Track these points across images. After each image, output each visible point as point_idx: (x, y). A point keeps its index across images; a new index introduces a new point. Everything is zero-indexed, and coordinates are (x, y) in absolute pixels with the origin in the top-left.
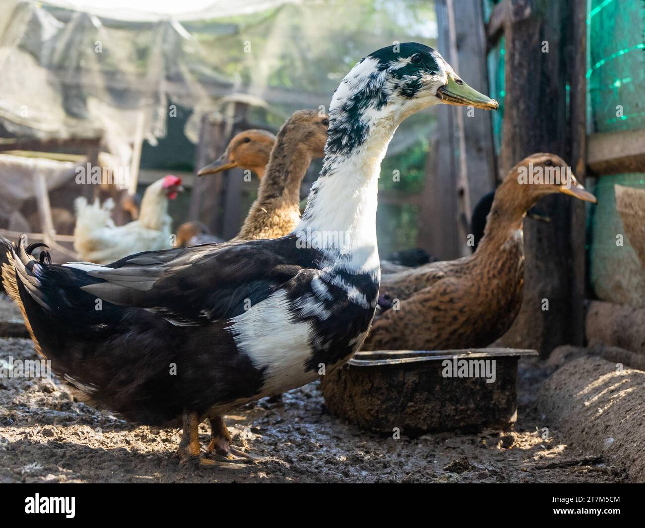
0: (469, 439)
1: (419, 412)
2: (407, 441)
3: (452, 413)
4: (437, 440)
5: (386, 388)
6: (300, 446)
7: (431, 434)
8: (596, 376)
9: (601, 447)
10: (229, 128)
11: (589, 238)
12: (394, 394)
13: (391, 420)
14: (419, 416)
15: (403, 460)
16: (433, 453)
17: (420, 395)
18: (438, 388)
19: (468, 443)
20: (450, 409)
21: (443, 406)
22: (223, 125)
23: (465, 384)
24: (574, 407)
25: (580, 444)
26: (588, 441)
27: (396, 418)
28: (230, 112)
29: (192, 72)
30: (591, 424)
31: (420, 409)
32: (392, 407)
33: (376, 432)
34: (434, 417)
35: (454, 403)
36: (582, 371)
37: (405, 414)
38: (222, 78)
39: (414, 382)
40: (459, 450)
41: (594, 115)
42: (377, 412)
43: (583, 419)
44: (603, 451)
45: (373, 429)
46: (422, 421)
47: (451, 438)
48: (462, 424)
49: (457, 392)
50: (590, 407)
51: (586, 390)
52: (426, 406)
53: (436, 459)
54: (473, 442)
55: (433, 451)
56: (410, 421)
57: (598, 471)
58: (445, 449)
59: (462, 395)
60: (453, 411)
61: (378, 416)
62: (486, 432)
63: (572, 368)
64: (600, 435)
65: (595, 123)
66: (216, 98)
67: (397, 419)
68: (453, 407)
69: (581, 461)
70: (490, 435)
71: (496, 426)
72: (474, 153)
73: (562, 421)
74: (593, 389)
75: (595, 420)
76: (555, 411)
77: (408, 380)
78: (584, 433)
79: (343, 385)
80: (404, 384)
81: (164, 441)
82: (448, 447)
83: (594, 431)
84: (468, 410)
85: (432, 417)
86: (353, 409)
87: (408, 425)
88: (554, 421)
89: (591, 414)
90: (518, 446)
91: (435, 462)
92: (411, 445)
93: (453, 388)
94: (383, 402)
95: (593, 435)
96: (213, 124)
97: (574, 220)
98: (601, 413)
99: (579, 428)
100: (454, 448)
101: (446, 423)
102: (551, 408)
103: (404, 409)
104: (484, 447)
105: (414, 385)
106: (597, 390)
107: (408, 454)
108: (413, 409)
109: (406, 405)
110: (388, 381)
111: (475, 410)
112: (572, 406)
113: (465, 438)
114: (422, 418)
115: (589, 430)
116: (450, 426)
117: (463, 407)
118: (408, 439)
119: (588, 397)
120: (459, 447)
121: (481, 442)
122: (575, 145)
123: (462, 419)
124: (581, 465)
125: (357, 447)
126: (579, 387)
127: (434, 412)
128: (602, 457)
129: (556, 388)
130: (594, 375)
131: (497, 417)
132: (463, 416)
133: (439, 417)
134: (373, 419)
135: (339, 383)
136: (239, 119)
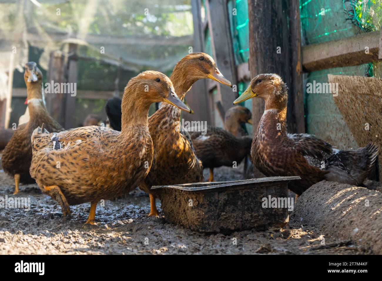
0: (262, 234)
1: (228, 218)
2: (223, 237)
3: (249, 218)
4: (242, 236)
5: (208, 204)
6: (157, 242)
7: (237, 232)
8: (334, 192)
9: (349, 235)
10: (66, 60)
11: (306, 111)
12: (213, 208)
13: (212, 224)
14: (229, 221)
15: (224, 248)
16: (241, 243)
17: (229, 208)
18: (239, 203)
19: (262, 237)
20: (248, 215)
21: (243, 214)
22: (62, 58)
23: (256, 200)
24: (324, 211)
25: (333, 234)
26: (339, 232)
27: (214, 223)
28: (66, 50)
29: (42, 26)
30: (339, 221)
31: (229, 216)
32: (212, 216)
33: (202, 232)
34: (238, 221)
35: (250, 212)
36: (324, 190)
37: (220, 220)
38: (60, 29)
39: (224, 200)
40: (257, 241)
41: (305, 34)
42: (202, 219)
43: (332, 218)
44: (351, 237)
45: (201, 230)
46: (230, 224)
47: (250, 234)
48: (256, 225)
49: (251, 205)
50: (336, 211)
51: (330, 201)
52: (233, 214)
53: (243, 247)
54: (264, 236)
55: (241, 242)
56: (223, 224)
57: (351, 250)
58: (248, 241)
59: (255, 207)
60: (249, 217)
61: (203, 222)
62: (271, 229)
63: (317, 188)
64: (347, 227)
65: (306, 39)
66: (57, 42)
67: (216, 223)
68: (250, 215)
69: (339, 244)
70: (274, 231)
71: (277, 225)
72: (223, 65)
73: (317, 221)
74: (335, 200)
75: (342, 218)
76: (310, 215)
77: (221, 198)
78: (335, 227)
79: (178, 204)
80: (219, 201)
81: (75, 243)
82: (250, 240)
83: (342, 225)
84: (259, 215)
85: (237, 221)
86: (186, 219)
87: (222, 227)
88: (310, 221)
89: (338, 215)
90: (293, 237)
91: (244, 249)
92: (225, 239)
93: (249, 202)
94: (206, 213)
95: (342, 228)
96: (57, 58)
97: (296, 100)
98: (345, 214)
99: (331, 224)
100: (253, 240)
101: (246, 225)
102: (307, 214)
103: (219, 217)
104: (272, 238)
105: (225, 202)
106: (338, 200)
107: (226, 244)
108: (225, 217)
109: (221, 215)
110: (209, 200)
111: (263, 216)
112: (322, 211)
113: (259, 234)
114: (231, 222)
115: (338, 225)
116: (248, 227)
117: (256, 214)
118: (224, 236)
119: (332, 204)
120: (256, 240)
121: (269, 235)
122: (294, 53)
123: (256, 222)
124: (339, 246)
125: (193, 242)
126: (324, 199)
127: (238, 218)
128: (351, 241)
129: (308, 201)
130: (333, 191)
131: (277, 219)
132: (256, 220)
133: (241, 221)
134: (200, 224)
135: (175, 203)
136: (72, 54)
